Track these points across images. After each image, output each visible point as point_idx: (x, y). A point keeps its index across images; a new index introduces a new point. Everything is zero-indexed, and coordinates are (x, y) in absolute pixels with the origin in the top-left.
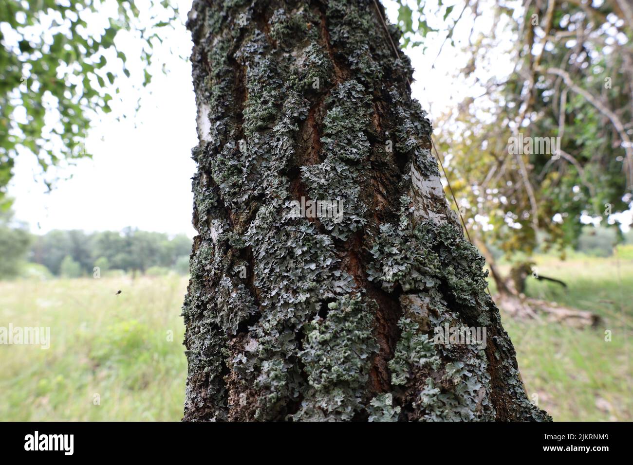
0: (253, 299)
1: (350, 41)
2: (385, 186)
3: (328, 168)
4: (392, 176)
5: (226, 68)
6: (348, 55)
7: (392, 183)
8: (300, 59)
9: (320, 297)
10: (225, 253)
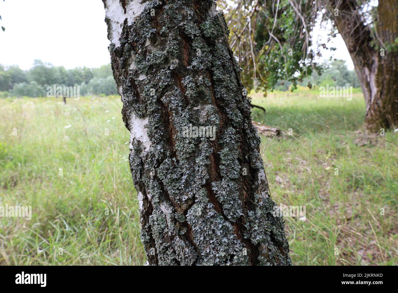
0: (193, 247)
1: (227, 99)
2: (246, 186)
3: (226, 186)
4: (249, 181)
5: (157, 106)
6: (226, 106)
7: (250, 185)
8: (203, 111)
9: (229, 253)
10: (175, 224)
